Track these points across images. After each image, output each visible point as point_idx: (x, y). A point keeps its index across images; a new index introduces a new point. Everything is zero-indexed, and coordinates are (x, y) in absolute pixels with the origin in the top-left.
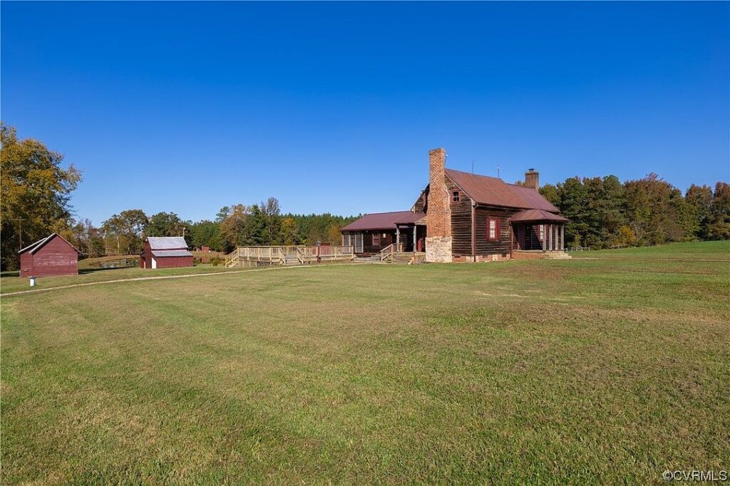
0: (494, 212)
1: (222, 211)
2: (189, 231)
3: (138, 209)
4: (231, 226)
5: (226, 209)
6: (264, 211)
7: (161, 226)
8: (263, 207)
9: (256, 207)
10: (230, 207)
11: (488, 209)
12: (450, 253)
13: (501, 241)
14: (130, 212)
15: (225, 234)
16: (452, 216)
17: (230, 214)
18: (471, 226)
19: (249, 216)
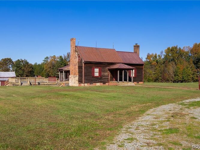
0: (97, 65)
1: (45, 59)
2: (33, 68)
3: (9, 58)
4: (49, 66)
5: (47, 58)
6: (65, 59)
7: (18, 66)
8: (65, 57)
9: (61, 57)
10: (49, 57)
11: (92, 64)
12: (77, 82)
13: (102, 77)
14: (6, 59)
15: (46, 70)
16: (78, 67)
17: (49, 60)
18: (82, 71)
19: (58, 61)
